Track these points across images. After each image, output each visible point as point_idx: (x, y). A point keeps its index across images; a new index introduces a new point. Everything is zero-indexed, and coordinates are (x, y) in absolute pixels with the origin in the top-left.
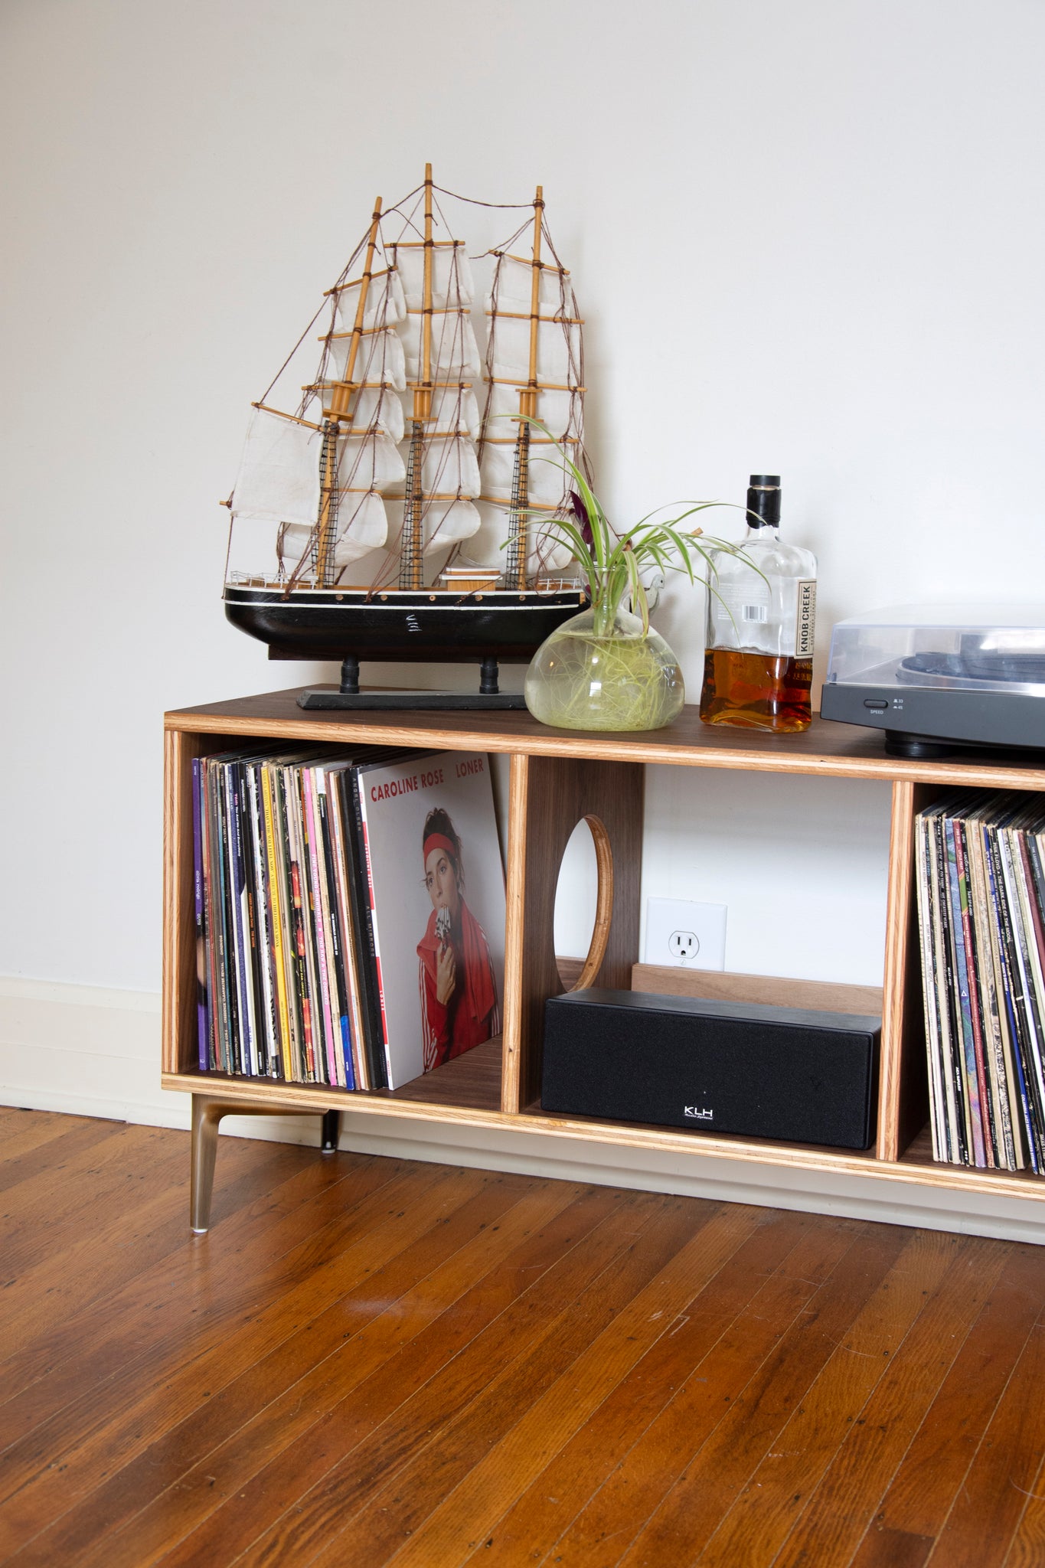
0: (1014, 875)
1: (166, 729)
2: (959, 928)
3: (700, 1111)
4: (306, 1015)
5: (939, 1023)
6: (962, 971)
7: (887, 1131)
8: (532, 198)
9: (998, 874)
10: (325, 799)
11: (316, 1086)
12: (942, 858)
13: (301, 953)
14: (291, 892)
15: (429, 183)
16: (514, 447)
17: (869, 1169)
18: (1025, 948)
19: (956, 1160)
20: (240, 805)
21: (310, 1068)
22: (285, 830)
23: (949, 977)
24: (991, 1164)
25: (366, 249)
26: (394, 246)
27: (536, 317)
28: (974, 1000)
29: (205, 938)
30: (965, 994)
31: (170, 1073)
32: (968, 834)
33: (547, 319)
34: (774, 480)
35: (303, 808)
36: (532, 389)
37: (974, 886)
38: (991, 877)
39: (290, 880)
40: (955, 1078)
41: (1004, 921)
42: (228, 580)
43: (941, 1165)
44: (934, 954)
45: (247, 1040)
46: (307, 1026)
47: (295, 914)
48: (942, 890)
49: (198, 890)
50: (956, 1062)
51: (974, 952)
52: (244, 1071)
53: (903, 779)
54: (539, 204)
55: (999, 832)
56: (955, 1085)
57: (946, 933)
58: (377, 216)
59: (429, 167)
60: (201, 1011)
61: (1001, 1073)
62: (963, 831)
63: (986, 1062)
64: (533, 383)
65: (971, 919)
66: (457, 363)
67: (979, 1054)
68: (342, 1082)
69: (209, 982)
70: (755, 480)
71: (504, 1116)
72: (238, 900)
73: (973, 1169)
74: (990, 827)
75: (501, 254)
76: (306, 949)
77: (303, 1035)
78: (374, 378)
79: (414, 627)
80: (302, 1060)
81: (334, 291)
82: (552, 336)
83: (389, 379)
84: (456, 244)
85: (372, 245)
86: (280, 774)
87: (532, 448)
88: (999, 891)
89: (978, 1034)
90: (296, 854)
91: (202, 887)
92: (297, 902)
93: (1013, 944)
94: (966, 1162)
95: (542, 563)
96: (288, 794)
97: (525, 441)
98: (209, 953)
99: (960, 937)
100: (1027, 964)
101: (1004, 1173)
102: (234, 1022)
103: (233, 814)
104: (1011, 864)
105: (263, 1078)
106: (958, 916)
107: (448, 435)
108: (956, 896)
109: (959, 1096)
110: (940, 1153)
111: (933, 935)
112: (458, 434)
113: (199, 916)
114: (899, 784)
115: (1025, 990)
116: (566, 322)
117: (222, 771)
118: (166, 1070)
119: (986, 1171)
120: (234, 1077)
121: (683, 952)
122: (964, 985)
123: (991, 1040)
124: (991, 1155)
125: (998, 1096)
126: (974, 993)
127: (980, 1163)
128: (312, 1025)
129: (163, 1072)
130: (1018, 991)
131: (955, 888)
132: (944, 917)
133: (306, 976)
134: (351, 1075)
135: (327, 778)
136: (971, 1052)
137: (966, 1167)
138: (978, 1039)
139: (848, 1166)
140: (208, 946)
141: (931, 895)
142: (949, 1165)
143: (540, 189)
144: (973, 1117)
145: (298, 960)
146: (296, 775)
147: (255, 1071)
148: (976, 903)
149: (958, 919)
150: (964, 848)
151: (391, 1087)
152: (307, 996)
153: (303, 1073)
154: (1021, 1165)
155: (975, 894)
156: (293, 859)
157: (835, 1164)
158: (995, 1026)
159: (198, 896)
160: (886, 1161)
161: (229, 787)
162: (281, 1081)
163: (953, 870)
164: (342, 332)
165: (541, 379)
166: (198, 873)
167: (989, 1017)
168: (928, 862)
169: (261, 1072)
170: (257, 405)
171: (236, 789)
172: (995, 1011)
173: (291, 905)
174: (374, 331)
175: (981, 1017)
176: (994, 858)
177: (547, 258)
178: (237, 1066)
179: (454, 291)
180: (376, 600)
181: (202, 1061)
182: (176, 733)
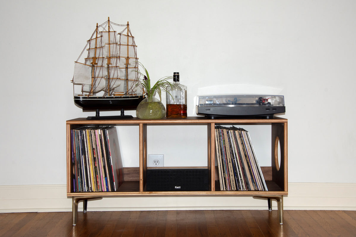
0: (232, 138)
1: (67, 124)
2: (223, 148)
3: (178, 187)
4: (97, 178)
5: (220, 166)
6: (224, 156)
7: (213, 186)
8: (127, 24)
9: (229, 138)
10: (100, 136)
11: (100, 192)
12: (220, 136)
13: (96, 166)
14: (93, 154)
15: (109, 20)
16: (125, 69)
17: (210, 193)
18: (235, 151)
19: (225, 190)
20: (82, 138)
21: (98, 188)
22: (92, 142)
23: (222, 157)
24: (231, 190)
25: (96, 32)
26: (102, 32)
27: (128, 45)
28: (226, 161)
29: (74, 165)
30: (225, 160)
31: (69, 193)
32: (224, 132)
33: (130, 46)
34: (178, 73)
35: (95, 138)
36: (128, 58)
37: (225, 141)
38: (228, 139)
39: (93, 152)
40: (224, 175)
41: (231, 146)
42: (75, 95)
43: (222, 191)
44: (219, 153)
45: (85, 185)
46: (98, 180)
47: (95, 158)
48: (220, 142)
49: (73, 156)
50: (224, 172)
51: (226, 152)
52: (84, 191)
53: (213, 123)
54: (128, 25)
55: (229, 131)
56: (224, 176)
57: (221, 149)
58: (97, 27)
59: (109, 18)
60: (74, 180)
61: (232, 173)
62: (223, 131)
63: (229, 172)
64: (128, 57)
65: (225, 147)
66: (116, 53)
67: (228, 170)
68: (105, 190)
69: (76, 174)
70: (175, 73)
71: (140, 192)
72: (82, 157)
73: (228, 191)
74: (227, 130)
75: (121, 34)
76: (97, 165)
77: (97, 182)
78: (101, 56)
79: (111, 103)
80: (97, 187)
81: (89, 41)
82: (131, 48)
83: (104, 56)
84: (115, 32)
85: (97, 32)
86: (91, 131)
87: (128, 69)
88: (230, 141)
89: (227, 167)
90: (94, 147)
91: (74, 155)
92: (95, 156)
93: (233, 150)
94: (227, 190)
95: (132, 90)
96: (92, 135)
97: (127, 68)
98: (75, 168)
99: (223, 150)
100: (235, 153)
101: (233, 191)
102: (82, 181)
103: (81, 140)
104: (232, 136)
105: (88, 191)
106: (223, 146)
107: (115, 67)
108: (222, 143)
109: (225, 178)
110: (222, 189)
111: (219, 150)
112: (117, 67)
113: (73, 161)
114: (212, 124)
115: (235, 158)
116: (133, 46)
117: (78, 132)
118: (68, 192)
119: (230, 191)
120: (82, 192)
121: (156, 164)
122: (224, 158)
123: (229, 168)
124: (231, 188)
125: (231, 177)
126: (226, 160)
127: (229, 190)
128: (99, 180)
129: (67, 193)
130: (234, 158)
131: (222, 141)
132: (220, 146)
133: (97, 170)
134: (107, 189)
135: (101, 131)
136: (226, 170)
137: (226, 190)
138: (227, 168)
139: (206, 193)
140: (75, 167)
141: (218, 143)
142: (224, 191)
143: (128, 22)
144: (227, 182)
145: (95, 167)
146: (94, 131)
147: (86, 191)
148: (226, 144)
149: (223, 147)
150: (223, 134)
151: (115, 190)
152: (97, 174)
153: (97, 189)
154: (236, 189)
155: (225, 142)
156: (94, 148)
157: (204, 193)
158: (230, 165)
159: (73, 157)
160: (213, 191)
161: (79, 135)
162: (92, 192)
163: (222, 138)
164: (92, 48)
165: (129, 56)
166: (73, 152)
167: (229, 163)
168: (217, 137)
169: (87, 191)
170: (76, 62)
171: (81, 135)
172: (230, 162)
173: (94, 157)
174: (100, 48)
175: (228, 164)
176: (229, 136)
177: (130, 35)
178: (83, 190)
179: (115, 40)
180: (104, 98)
181: (74, 190)
182: (69, 125)
